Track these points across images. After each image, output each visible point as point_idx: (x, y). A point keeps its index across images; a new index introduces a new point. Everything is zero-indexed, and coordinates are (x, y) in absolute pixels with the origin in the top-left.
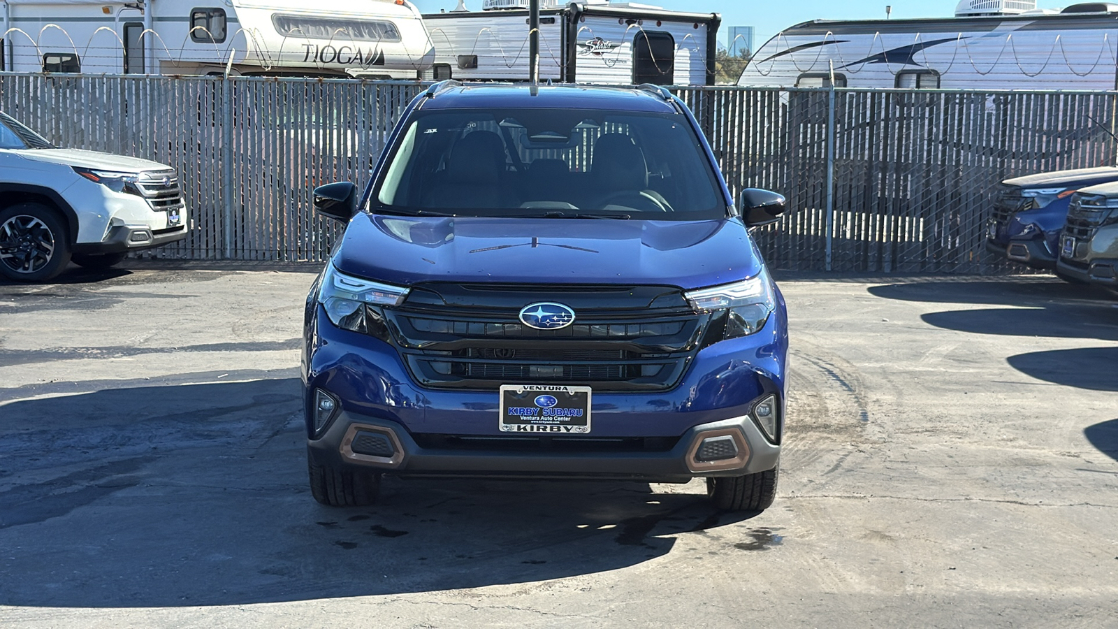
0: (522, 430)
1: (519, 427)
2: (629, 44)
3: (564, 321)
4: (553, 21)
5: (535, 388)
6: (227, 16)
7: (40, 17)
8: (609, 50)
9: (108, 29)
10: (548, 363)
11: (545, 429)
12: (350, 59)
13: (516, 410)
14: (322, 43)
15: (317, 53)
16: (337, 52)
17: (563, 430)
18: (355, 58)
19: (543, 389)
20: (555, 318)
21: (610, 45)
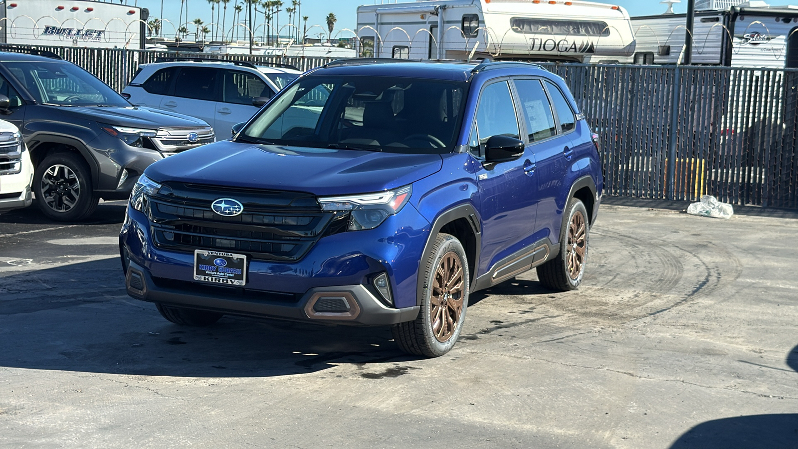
0: (206, 280)
1: (205, 278)
2: (784, 37)
3: (236, 211)
4: (717, 20)
5: (214, 253)
6: (480, 20)
7: (393, 22)
8: (765, 42)
9: (400, 29)
10: (225, 238)
11: (219, 281)
12: (567, 48)
13: (203, 267)
14: (544, 37)
15: (541, 44)
16: (557, 43)
17: (230, 283)
18: (571, 48)
19: (218, 255)
20: (231, 209)
21: (766, 37)
